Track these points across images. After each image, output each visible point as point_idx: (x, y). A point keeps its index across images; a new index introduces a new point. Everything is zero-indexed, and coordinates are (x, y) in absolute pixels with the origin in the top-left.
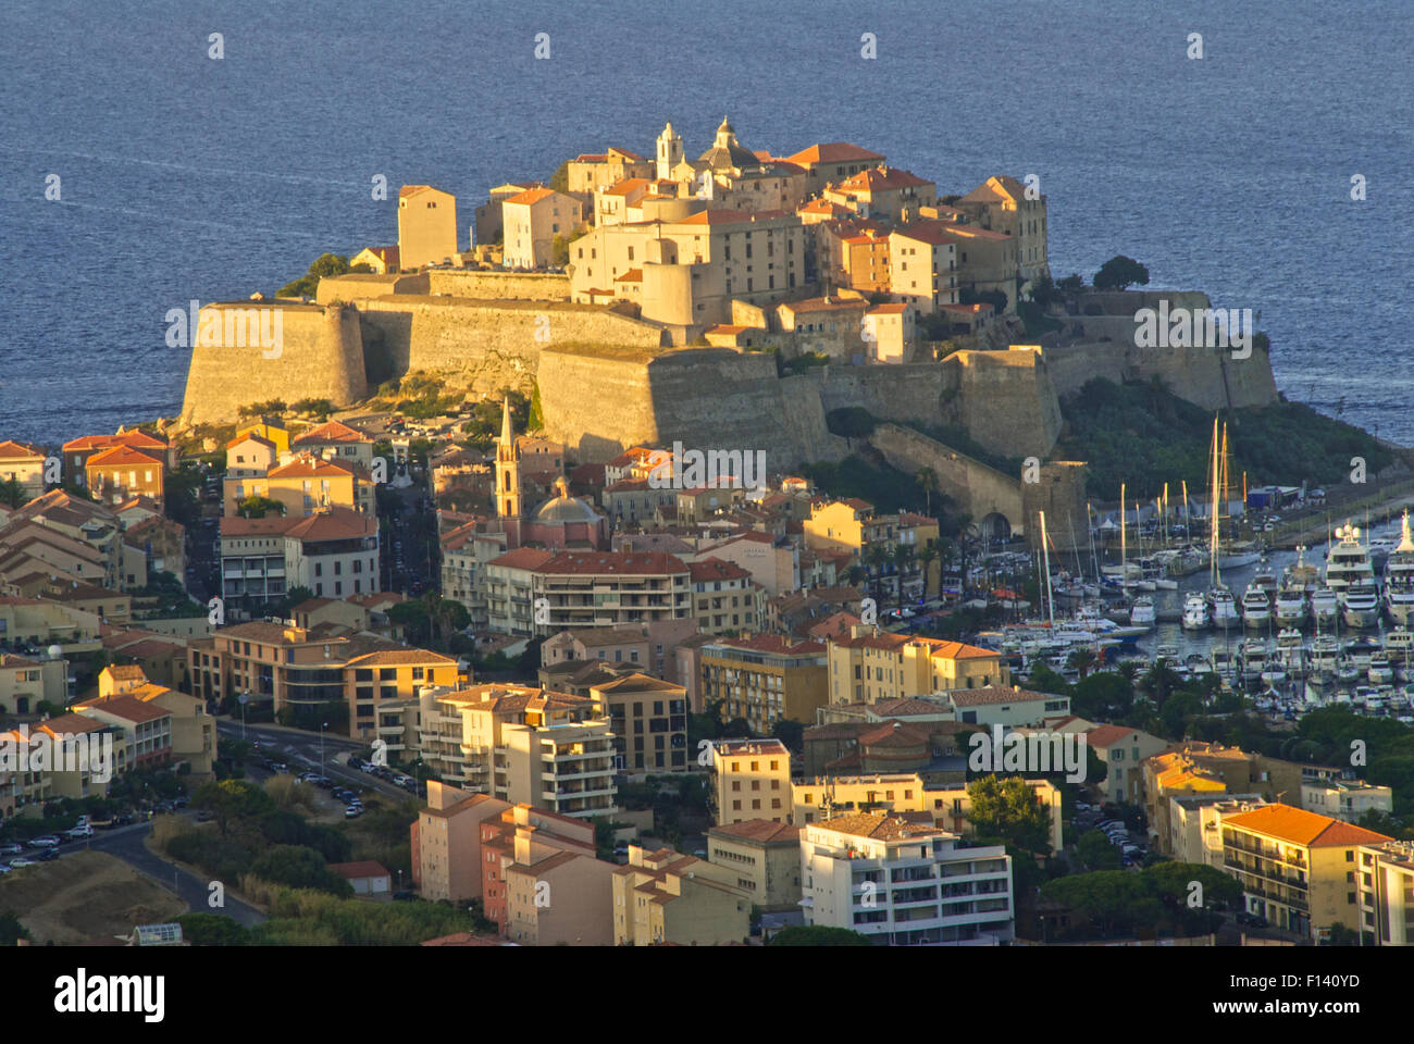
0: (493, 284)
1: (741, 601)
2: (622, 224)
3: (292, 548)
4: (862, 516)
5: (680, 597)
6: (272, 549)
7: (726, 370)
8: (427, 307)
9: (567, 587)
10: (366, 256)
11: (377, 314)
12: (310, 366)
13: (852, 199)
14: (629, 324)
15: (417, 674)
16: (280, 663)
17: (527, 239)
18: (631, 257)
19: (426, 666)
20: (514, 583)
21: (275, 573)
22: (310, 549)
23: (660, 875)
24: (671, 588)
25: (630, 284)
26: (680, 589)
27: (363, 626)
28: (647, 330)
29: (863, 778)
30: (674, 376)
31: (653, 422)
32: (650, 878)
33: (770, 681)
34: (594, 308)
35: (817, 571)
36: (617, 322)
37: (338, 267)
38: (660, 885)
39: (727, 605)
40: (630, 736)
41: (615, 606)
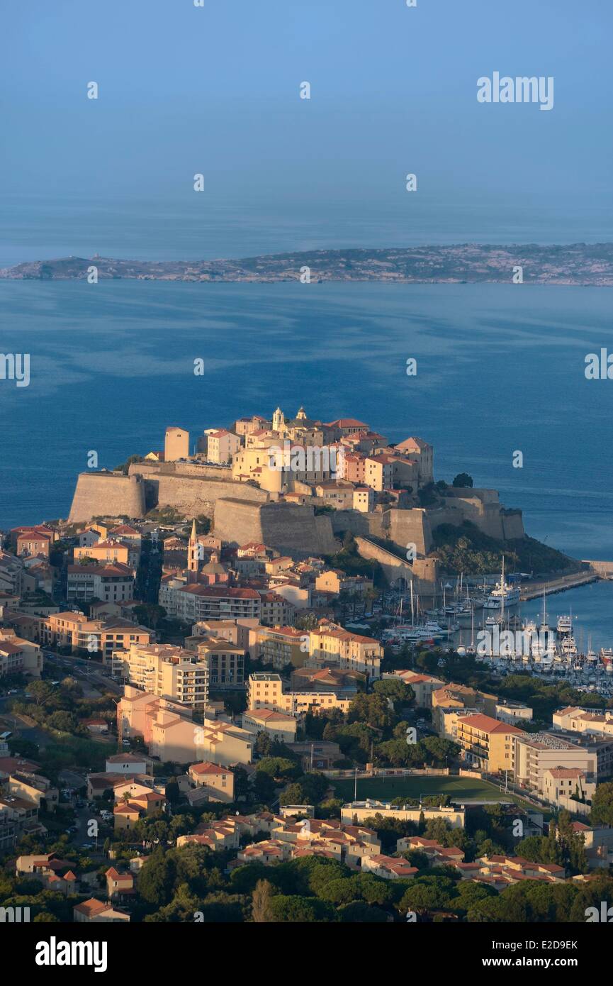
0: (200, 470)
1: (282, 612)
2: (255, 448)
3: (97, 580)
4: (339, 577)
5: (256, 608)
6: (89, 579)
7: (292, 511)
8: (173, 478)
9: (209, 602)
10: (152, 456)
11: (152, 481)
12: (123, 500)
13: (351, 443)
14: (255, 490)
15: (132, 638)
16: (76, 630)
17: (216, 451)
18: (258, 462)
19: (136, 635)
20: (188, 599)
21: (90, 589)
22: (105, 580)
23: (215, 732)
24: (253, 605)
25: (257, 474)
26: (256, 605)
27: (120, 615)
28: (262, 493)
29: (311, 693)
30: (270, 513)
31: (261, 532)
32: (212, 733)
33: (286, 647)
34: (240, 482)
35: (318, 600)
36: (249, 488)
37: (139, 460)
38: (215, 736)
39: (275, 612)
40: (220, 669)
41: (229, 611)
